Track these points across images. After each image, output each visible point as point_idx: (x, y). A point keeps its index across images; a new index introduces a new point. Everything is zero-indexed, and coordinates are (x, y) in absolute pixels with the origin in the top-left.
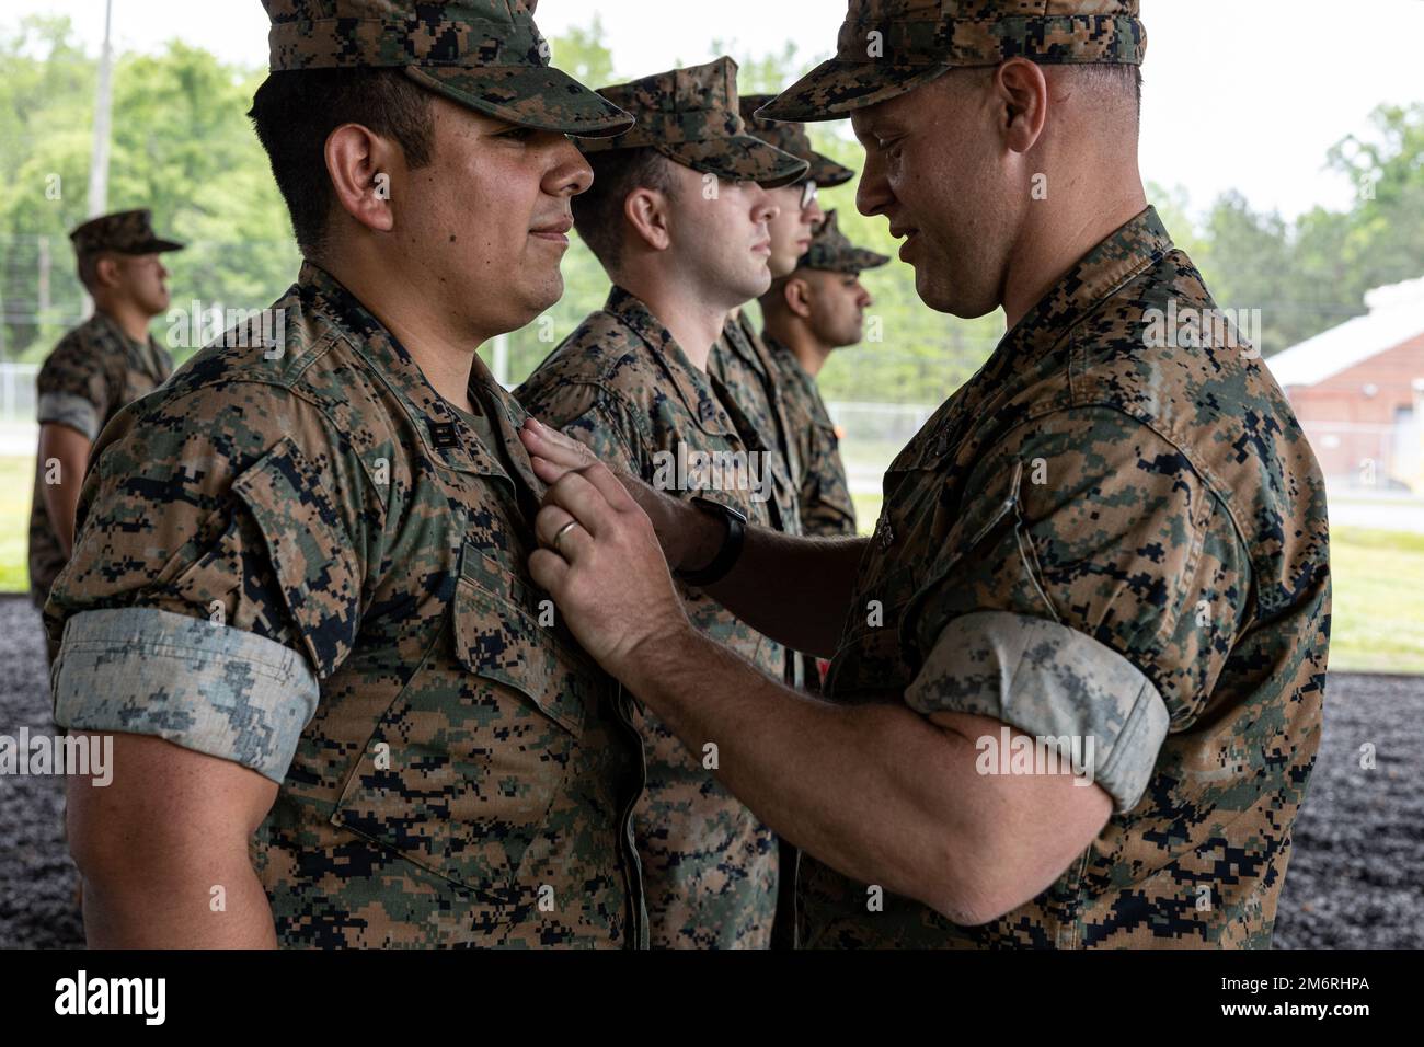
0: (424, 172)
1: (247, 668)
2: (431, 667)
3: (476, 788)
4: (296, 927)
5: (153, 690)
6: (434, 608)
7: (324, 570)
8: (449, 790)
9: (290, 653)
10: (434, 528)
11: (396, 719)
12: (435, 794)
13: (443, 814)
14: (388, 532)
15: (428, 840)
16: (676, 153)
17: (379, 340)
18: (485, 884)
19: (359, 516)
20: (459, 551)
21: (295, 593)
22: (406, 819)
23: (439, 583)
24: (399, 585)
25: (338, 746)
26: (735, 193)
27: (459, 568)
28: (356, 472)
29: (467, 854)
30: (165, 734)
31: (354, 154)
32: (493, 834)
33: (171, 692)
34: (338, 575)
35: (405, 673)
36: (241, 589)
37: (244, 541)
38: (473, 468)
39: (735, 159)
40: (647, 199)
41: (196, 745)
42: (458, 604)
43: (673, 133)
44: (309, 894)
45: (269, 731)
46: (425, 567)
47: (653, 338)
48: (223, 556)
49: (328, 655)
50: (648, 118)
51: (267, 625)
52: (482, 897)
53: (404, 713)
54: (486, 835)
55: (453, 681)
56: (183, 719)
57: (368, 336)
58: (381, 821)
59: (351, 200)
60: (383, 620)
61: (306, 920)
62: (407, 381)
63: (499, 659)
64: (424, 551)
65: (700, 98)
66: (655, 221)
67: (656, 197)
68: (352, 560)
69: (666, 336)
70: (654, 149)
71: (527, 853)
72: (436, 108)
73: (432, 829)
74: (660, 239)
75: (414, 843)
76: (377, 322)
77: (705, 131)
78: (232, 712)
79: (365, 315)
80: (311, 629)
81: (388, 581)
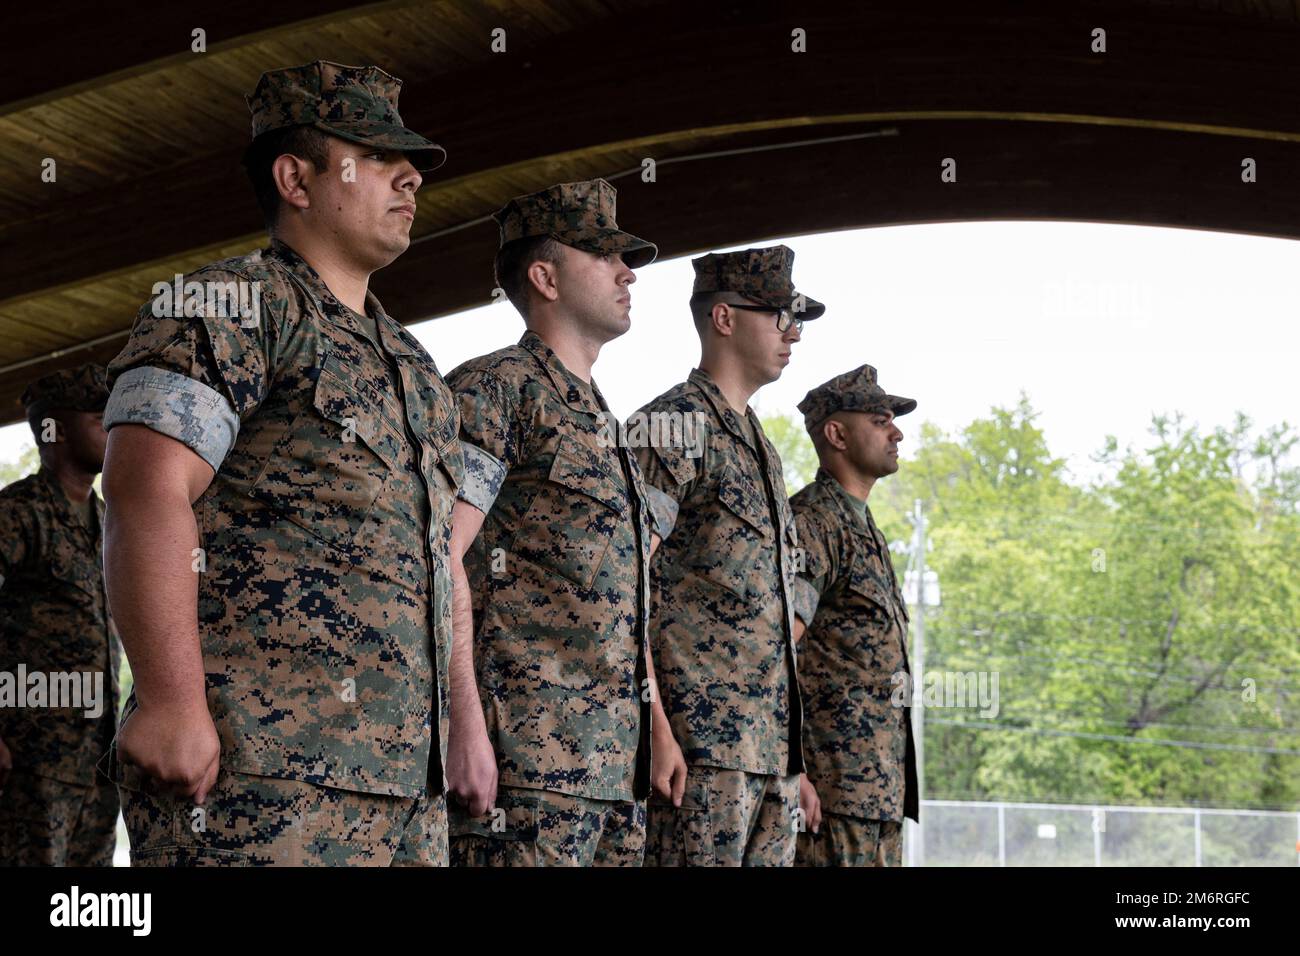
0: (324, 175)
1: (193, 397)
2: (304, 415)
3: (330, 484)
4: (229, 550)
5: (145, 402)
6: (305, 384)
7: (242, 356)
8: (315, 484)
9: (218, 395)
10: (308, 342)
11: (286, 443)
12: (305, 485)
13: (310, 496)
14: (280, 343)
15: (302, 510)
16: (562, 237)
17: (301, 268)
18: (334, 540)
19: (264, 333)
20: (325, 356)
21: (223, 363)
22: (289, 496)
23: (311, 372)
24: (287, 372)
25: (255, 458)
26: (602, 264)
27: (322, 364)
28: (265, 311)
29: (325, 523)
30: (146, 422)
31: (288, 170)
32: (340, 513)
33: (153, 403)
34: (250, 360)
35: (290, 418)
36: (194, 358)
37: (198, 336)
38: (346, 326)
39: (601, 241)
40: (543, 268)
41: (162, 430)
42: (320, 382)
43: (560, 224)
44: (236, 533)
45: (202, 431)
46: (302, 362)
47: (541, 356)
48: (185, 340)
49: (242, 401)
50: (545, 217)
51: (208, 379)
52: (331, 546)
53: (289, 440)
54: (336, 513)
55: (316, 424)
56: (157, 415)
57: (296, 266)
58: (275, 495)
59: (285, 193)
60: (279, 391)
61: (234, 547)
62: (316, 287)
63: (341, 413)
64: (303, 354)
65: (579, 203)
66: (549, 283)
67: (549, 267)
68: (260, 356)
69: (550, 353)
70: (547, 236)
71: (362, 527)
72: (331, 142)
73: (304, 504)
74: (552, 294)
75: (294, 510)
76: (301, 260)
77: (582, 224)
78: (182, 416)
79: (295, 257)
80: (232, 385)
81: (283, 370)
